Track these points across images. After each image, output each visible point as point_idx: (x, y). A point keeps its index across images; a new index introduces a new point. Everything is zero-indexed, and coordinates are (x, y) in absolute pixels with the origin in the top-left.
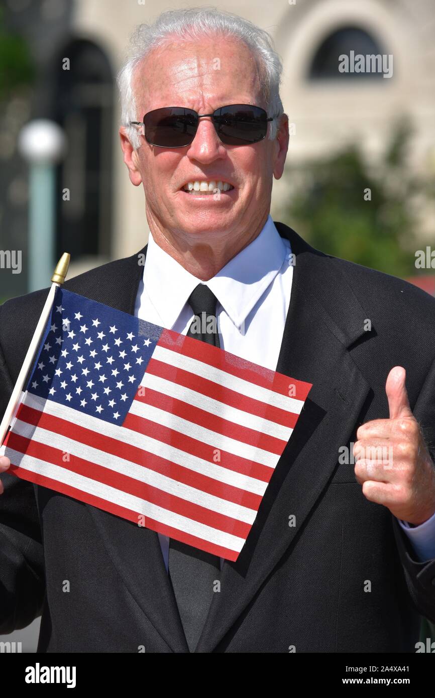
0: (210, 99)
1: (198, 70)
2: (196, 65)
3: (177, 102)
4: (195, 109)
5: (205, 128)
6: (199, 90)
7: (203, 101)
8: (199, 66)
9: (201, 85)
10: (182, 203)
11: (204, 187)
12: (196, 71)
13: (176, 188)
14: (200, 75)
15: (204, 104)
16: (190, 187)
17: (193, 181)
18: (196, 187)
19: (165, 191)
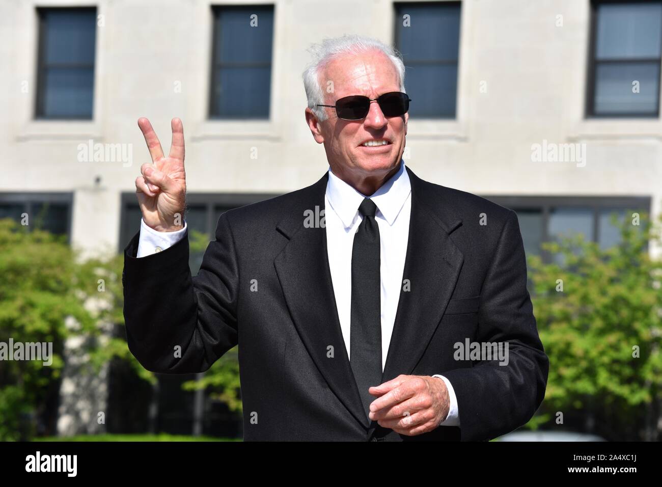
0: (376, 89)
1: (366, 72)
2: (364, 69)
3: (356, 92)
4: (367, 96)
5: (375, 107)
6: (368, 83)
7: (372, 90)
8: (366, 69)
9: (369, 81)
10: (361, 153)
11: (375, 144)
12: (365, 72)
13: (357, 145)
14: (368, 75)
15: (373, 93)
16: (366, 144)
17: (368, 141)
18: (370, 144)
19: (349, 148)
